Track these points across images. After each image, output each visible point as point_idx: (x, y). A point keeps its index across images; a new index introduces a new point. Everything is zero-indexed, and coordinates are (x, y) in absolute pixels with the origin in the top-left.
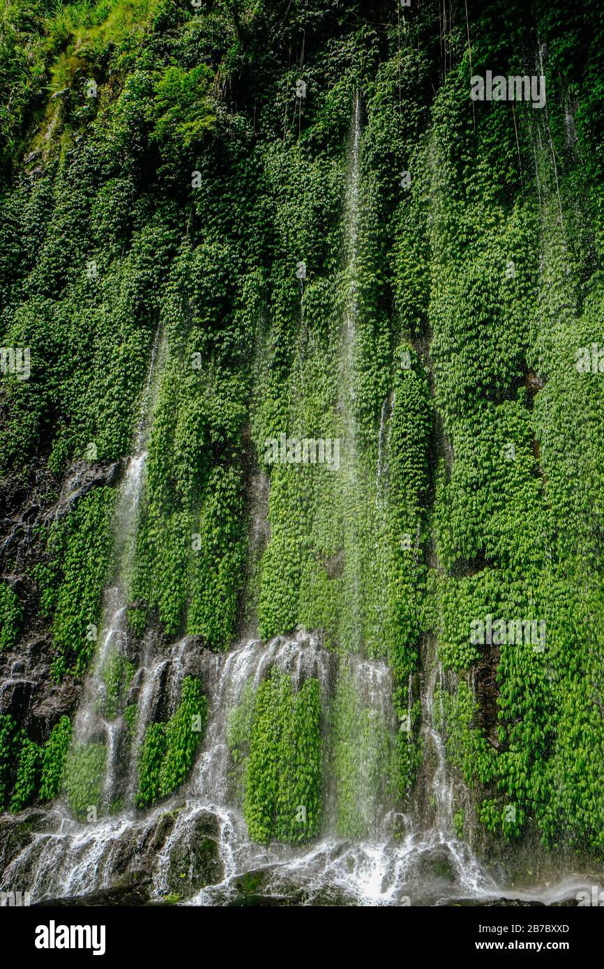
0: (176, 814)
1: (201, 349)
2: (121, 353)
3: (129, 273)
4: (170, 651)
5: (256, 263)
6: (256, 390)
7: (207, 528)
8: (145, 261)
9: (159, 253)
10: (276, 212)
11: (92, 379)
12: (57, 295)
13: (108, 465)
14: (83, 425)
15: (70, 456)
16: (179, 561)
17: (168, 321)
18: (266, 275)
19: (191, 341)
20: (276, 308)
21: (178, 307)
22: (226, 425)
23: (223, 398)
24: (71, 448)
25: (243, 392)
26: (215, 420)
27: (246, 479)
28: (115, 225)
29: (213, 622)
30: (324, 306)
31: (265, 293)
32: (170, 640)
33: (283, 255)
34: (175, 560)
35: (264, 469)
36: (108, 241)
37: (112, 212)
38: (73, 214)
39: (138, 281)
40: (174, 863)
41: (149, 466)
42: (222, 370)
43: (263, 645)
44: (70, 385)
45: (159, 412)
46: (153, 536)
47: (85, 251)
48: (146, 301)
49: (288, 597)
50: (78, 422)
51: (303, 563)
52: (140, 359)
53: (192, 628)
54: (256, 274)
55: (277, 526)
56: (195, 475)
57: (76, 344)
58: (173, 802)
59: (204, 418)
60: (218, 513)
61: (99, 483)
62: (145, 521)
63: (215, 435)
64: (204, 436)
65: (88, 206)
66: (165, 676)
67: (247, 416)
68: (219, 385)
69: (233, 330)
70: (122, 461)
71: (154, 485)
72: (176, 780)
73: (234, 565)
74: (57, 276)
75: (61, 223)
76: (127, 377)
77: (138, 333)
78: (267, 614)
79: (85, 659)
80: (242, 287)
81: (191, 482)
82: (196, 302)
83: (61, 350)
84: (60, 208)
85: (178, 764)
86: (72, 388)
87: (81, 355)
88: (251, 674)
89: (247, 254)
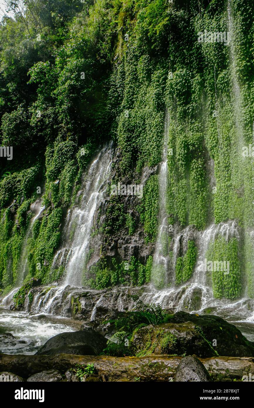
0: (187, 288)
1: (182, 114)
2: (154, 123)
3: (152, 91)
4: (183, 231)
5: (197, 72)
6: (206, 125)
7: (192, 184)
8: (157, 85)
9: (161, 81)
10: (202, 47)
11: (147, 135)
12: (132, 107)
13: (155, 166)
14: (146, 154)
15: (143, 165)
16: (183, 198)
17: (168, 107)
18: (201, 76)
19: (178, 112)
20: (207, 89)
21: (171, 100)
22: (194, 143)
23: (193, 132)
24: (143, 163)
25: (200, 127)
26: (190, 141)
27: (205, 162)
28: (145, 74)
29: (198, 220)
30: (226, 82)
31: (202, 84)
32: (183, 227)
33: (207, 65)
34: (182, 198)
35: (212, 157)
36: (144, 81)
37: (143, 70)
38: (132, 75)
39: (155, 94)
40: (184, 303)
41: (168, 164)
42: (191, 121)
43: (216, 227)
44: (140, 140)
45: (169, 143)
46: (174, 190)
47: (138, 88)
48: (159, 101)
49: (224, 207)
50: (144, 153)
51: (229, 193)
52: (161, 124)
53: (191, 222)
54: (198, 77)
55: (218, 179)
56: (185, 165)
57: (140, 124)
58: (188, 284)
59: (186, 142)
60: (195, 178)
61: (152, 174)
62: (170, 185)
63: (191, 148)
64: (187, 149)
65: (136, 69)
66: (181, 241)
67: (203, 137)
68: (191, 127)
69: (192, 103)
70: (159, 164)
71: (171, 171)
72: (188, 277)
73: (204, 197)
74: (131, 100)
75: (128, 80)
76: (158, 132)
77: (159, 114)
78: (216, 214)
79: (155, 236)
80: (193, 84)
81: (184, 168)
82: (177, 96)
83: (135, 128)
84: (127, 74)
85: (188, 271)
86: (140, 141)
87: (142, 128)
88: (211, 238)
89: (193, 70)
